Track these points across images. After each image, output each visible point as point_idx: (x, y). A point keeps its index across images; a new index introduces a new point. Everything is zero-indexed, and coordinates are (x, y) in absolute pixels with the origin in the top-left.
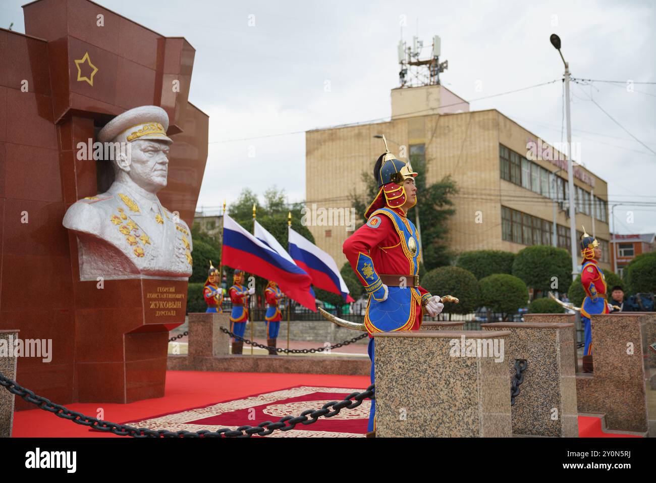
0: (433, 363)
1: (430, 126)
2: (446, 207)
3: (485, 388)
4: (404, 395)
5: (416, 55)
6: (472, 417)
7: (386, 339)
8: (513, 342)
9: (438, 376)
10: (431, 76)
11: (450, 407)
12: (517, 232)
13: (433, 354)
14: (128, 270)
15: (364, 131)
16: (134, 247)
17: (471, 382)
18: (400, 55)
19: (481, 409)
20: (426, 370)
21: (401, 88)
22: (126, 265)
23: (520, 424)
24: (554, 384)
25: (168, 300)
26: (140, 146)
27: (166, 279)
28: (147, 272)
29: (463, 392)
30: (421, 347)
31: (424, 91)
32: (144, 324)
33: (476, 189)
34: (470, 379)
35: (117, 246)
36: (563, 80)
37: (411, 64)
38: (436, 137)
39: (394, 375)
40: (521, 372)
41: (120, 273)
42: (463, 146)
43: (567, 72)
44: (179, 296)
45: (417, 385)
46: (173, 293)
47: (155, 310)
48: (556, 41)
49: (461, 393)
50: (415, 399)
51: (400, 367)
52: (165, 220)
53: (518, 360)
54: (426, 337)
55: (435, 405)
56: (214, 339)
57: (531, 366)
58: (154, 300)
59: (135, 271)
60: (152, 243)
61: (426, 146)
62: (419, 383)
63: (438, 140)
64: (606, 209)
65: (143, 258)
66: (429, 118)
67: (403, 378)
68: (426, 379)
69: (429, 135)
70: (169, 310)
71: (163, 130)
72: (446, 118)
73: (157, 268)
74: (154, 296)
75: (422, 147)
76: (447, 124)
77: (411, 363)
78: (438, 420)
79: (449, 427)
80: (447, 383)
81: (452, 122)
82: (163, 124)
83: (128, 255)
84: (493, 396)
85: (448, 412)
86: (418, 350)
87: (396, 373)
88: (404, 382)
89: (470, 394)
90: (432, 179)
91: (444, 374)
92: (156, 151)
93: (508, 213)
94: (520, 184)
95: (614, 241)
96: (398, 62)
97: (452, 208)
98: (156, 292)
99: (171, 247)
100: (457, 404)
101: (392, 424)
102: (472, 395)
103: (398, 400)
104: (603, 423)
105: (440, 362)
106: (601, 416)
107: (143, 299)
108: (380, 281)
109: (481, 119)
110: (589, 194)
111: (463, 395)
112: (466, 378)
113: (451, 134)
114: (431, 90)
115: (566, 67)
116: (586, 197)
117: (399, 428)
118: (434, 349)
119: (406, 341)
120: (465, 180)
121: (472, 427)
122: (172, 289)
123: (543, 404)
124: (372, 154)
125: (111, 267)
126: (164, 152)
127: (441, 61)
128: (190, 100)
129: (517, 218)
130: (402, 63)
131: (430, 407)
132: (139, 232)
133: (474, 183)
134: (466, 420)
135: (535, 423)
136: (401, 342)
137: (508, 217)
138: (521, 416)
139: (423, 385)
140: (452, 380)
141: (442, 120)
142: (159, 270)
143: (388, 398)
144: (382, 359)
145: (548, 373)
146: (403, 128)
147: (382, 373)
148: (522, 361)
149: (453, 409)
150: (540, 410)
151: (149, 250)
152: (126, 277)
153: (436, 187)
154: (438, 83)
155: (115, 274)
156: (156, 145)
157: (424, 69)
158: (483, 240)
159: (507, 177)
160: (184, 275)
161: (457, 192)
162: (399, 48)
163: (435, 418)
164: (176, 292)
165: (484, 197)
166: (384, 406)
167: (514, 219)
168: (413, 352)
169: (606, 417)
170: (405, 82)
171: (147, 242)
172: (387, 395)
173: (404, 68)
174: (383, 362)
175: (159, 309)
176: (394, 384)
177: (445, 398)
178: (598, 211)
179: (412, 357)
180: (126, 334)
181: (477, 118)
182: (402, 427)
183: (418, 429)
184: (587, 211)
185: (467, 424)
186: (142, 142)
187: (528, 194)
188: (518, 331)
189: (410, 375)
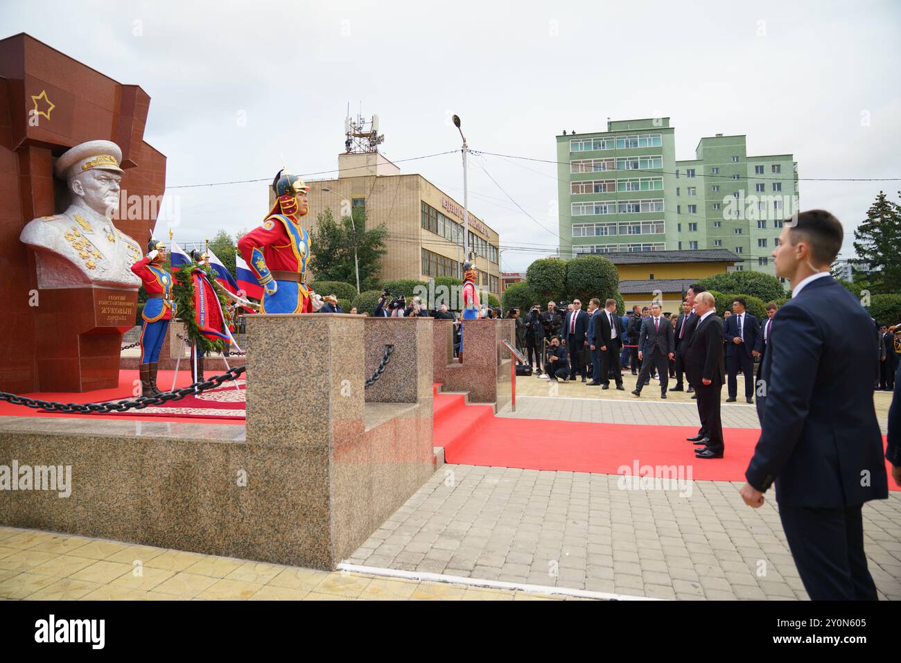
0: (294, 339)
1: (369, 184)
2: (380, 248)
3: (336, 358)
4: (269, 366)
5: (360, 128)
6: (324, 382)
7: (256, 319)
8: (383, 331)
9: (297, 349)
10: (371, 145)
11: (307, 375)
12: (433, 269)
13: (294, 331)
14: (81, 280)
15: (317, 186)
16: (86, 261)
17: (324, 353)
18: (346, 128)
19: (331, 375)
20: (288, 344)
21: (346, 154)
22: (79, 276)
23: (387, 395)
24: (413, 363)
25: (119, 307)
26: (93, 175)
27: (117, 289)
28: (98, 282)
29: (317, 361)
30: (284, 326)
31: (364, 157)
32: (96, 326)
33: (404, 234)
34: (323, 350)
35: (70, 260)
36: (462, 150)
37: (355, 135)
38: (374, 194)
39: (261, 350)
40: (388, 354)
41: (74, 283)
42: (394, 202)
43: (464, 145)
44: (129, 304)
45: (280, 357)
46: (124, 301)
47: (106, 315)
48: (457, 121)
49: (315, 362)
50: (278, 369)
51: (266, 343)
52: (116, 239)
53: (387, 345)
54: (288, 317)
55: (294, 373)
56: (171, 343)
57: (397, 349)
58: (105, 306)
59: (87, 281)
60: (104, 258)
61: (366, 200)
62: (282, 356)
63: (375, 196)
64: (497, 252)
65: (95, 270)
66: (368, 178)
67: (269, 351)
68: (287, 352)
69: (368, 192)
70: (120, 315)
71: (116, 161)
72: (381, 179)
73: (107, 280)
74: (105, 303)
75: (363, 200)
76: (382, 184)
77: (276, 339)
78: (297, 385)
79: (305, 391)
80: (305, 355)
81: (386, 182)
82: (116, 158)
83: (81, 268)
84: (345, 366)
85: (304, 378)
86: (281, 328)
87: (263, 348)
88: (270, 355)
89: (322, 363)
90: (369, 226)
91: (302, 347)
92: (109, 179)
93: (427, 255)
94: (436, 232)
95: (501, 278)
96: (344, 133)
97: (385, 249)
98: (108, 300)
99: (121, 262)
100: (312, 372)
101: (259, 390)
102: (324, 364)
103: (264, 370)
104: (466, 399)
105: (299, 337)
106: (465, 393)
107: (95, 305)
108: (271, 276)
109: (408, 181)
110: (486, 242)
111: (317, 364)
112: (320, 350)
113: (385, 191)
114: (370, 157)
115: (464, 141)
116: (484, 243)
117: (264, 393)
118: (295, 327)
119: (272, 321)
120: (393, 228)
121: (323, 390)
122: (123, 298)
123: (404, 379)
124: (323, 204)
125: (65, 277)
126: (117, 181)
127: (379, 135)
128: (145, 139)
129: (433, 258)
130: (348, 135)
131: (290, 375)
132: (92, 248)
133: (402, 230)
134: (318, 384)
135: (398, 393)
136: (268, 322)
137: (427, 258)
138: (387, 389)
139: (285, 357)
140: (308, 352)
141: (378, 180)
142: (109, 281)
143: (256, 369)
144: (252, 336)
145: (409, 355)
146: (347, 185)
147: (251, 348)
148: (390, 346)
149: (309, 376)
150: (402, 384)
151: (101, 263)
152: (79, 287)
153: (372, 232)
154: (376, 152)
155: (69, 284)
156: (109, 174)
157: (365, 141)
158: (407, 274)
159: (427, 225)
160: (135, 286)
161: (389, 236)
162: (346, 122)
163: (294, 384)
164: (126, 301)
165: (409, 240)
166: (252, 376)
167: (431, 259)
168: (277, 330)
169: (469, 395)
170: (350, 149)
171: (98, 257)
172: (255, 366)
173: (350, 138)
174: (253, 339)
175: (110, 314)
176: (262, 357)
177: (303, 367)
178: (492, 253)
179: (276, 334)
180: (80, 336)
181: (405, 180)
182: (267, 393)
183: (281, 393)
184: (484, 255)
185: (320, 387)
186: (96, 171)
187: (442, 239)
188: (388, 322)
189: (275, 349)
